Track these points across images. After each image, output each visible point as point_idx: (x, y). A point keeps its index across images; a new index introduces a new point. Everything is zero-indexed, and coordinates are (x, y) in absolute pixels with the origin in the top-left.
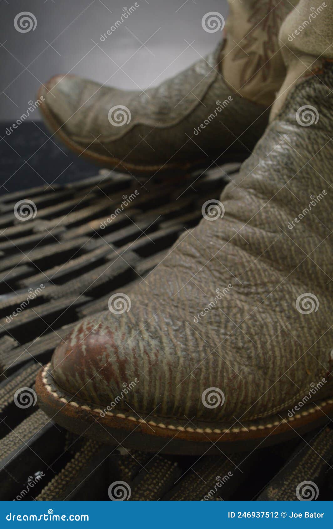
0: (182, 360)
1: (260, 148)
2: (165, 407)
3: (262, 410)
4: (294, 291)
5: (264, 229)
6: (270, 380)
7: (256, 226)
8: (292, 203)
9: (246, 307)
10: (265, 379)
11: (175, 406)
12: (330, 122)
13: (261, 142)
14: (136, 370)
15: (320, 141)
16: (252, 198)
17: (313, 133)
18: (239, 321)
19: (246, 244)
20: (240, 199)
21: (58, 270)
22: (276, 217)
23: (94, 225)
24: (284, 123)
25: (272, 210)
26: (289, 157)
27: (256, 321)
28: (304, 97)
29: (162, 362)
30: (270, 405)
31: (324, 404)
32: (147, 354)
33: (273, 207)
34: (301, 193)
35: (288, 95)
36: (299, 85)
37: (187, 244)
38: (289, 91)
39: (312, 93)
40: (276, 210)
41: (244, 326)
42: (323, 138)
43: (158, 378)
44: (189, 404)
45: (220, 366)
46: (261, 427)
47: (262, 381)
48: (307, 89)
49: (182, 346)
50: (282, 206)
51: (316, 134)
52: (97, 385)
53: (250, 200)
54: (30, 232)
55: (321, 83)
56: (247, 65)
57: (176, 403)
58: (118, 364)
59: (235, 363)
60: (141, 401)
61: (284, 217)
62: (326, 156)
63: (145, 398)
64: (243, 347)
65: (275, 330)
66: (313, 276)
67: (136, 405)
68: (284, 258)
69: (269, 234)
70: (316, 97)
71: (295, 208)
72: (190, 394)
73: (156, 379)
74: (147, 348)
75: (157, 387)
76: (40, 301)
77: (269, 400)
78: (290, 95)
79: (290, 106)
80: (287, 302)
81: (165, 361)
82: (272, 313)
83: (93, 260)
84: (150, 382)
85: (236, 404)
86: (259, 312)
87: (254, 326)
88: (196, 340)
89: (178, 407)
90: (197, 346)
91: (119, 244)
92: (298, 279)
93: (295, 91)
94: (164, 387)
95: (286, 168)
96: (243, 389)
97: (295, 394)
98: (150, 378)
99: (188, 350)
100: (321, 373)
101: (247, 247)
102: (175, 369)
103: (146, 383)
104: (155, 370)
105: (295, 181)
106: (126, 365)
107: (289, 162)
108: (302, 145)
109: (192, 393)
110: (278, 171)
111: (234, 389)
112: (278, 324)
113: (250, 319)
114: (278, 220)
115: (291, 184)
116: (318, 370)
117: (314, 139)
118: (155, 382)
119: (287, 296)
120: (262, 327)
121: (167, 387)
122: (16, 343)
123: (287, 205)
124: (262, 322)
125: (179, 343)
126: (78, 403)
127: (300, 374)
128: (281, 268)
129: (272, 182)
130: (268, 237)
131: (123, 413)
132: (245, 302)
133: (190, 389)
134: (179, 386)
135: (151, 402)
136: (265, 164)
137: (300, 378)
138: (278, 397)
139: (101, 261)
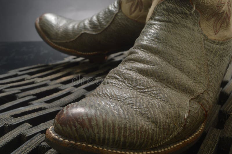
0: (117, 118)
1: (143, 33)
2: (111, 141)
3: (156, 142)
4: (165, 90)
5: (149, 64)
6: (159, 128)
7: (145, 63)
8: (160, 53)
9: (144, 97)
10: (156, 128)
11: (116, 141)
12: (174, 19)
13: (144, 30)
14: (97, 122)
15: (170, 27)
16: (142, 52)
17: (167, 24)
18: (142, 102)
19: (141, 72)
20: (136, 53)
21: (48, 98)
22: (153, 59)
23: (64, 79)
24: (154, 21)
25: (152, 56)
26: (157, 34)
27: (149, 103)
28: (161, 9)
29: (108, 119)
30: (160, 140)
31: (183, 142)
32: (101, 115)
33: (152, 55)
34: (164, 49)
35: (154, 9)
36: (159, 4)
37: (113, 74)
38: (155, 8)
39: (165, 7)
40: (153, 56)
41: (144, 104)
42: (171, 26)
43: (107, 126)
44: (122, 139)
45: (135, 121)
46: (156, 152)
47: (155, 128)
48: (163, 6)
49: (117, 113)
50: (156, 55)
51: (168, 24)
52: (78, 130)
53: (142, 53)
54: (33, 83)
55: (169, 3)
56: (132, 5)
57: (116, 139)
58: (88, 120)
59: (142, 120)
60: (99, 138)
61: (157, 59)
62: (173, 33)
63: (101, 136)
64: (145, 114)
65: (159, 106)
66: (173, 83)
67: (97, 140)
68: (159, 76)
69: (152, 66)
70: (167, 9)
71: (162, 55)
72: (122, 134)
73: (106, 127)
74: (101, 113)
75: (107, 131)
76: (40, 109)
77: (159, 137)
78: (155, 9)
79: (155, 14)
80: (162, 94)
81: (110, 118)
82: (156, 99)
83: (65, 93)
84: (104, 128)
85: (144, 139)
86: (151, 99)
87: (149, 105)
88: (123, 110)
89: (117, 141)
90: (124, 112)
91: (76, 86)
92: (166, 85)
93: (158, 7)
94: (110, 130)
95: (156, 39)
96: (147, 131)
97: (171, 135)
98: (104, 126)
99: (120, 114)
100: (181, 125)
101: (142, 72)
102: (115, 122)
103: (102, 129)
104: (106, 122)
105: (161, 44)
106: (91, 120)
107: (157, 36)
108: (163, 29)
109: (124, 134)
110: (153, 40)
111: (143, 132)
112: (160, 104)
113: (147, 102)
114: (155, 60)
115: (159, 45)
116: (180, 124)
117: (167, 26)
118: (106, 128)
119: (162, 92)
120: (153, 105)
121: (111, 130)
122: (31, 126)
123: (158, 54)
124: (153, 103)
125: (115, 111)
126: (69, 140)
127: (172, 125)
128: (158, 81)
129: (151, 45)
130: (151, 68)
131: (91, 145)
132: (143, 95)
133: (123, 131)
134: (117, 130)
135: (104, 139)
136: (147, 38)
137: (172, 127)
138: (163, 136)
139: (69, 93)
